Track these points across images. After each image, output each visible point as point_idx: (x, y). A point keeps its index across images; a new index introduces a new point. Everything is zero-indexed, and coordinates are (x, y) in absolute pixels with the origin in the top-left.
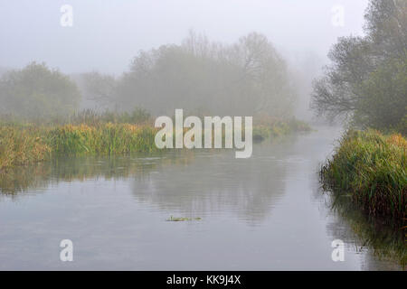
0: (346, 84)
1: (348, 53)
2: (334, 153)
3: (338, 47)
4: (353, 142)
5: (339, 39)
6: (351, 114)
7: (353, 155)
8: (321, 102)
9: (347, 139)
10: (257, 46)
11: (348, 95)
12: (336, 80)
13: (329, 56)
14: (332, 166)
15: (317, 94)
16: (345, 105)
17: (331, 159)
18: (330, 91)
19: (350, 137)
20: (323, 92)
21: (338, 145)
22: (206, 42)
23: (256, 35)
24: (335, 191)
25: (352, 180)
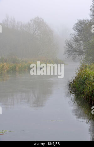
0: (81, 42)
1: (82, 27)
2: (76, 75)
3: (77, 24)
4: (84, 70)
5: (78, 20)
6: (84, 56)
7: (85, 77)
8: (69, 51)
9: (82, 69)
10: (39, 24)
11: (82, 48)
12: (76, 40)
13: (73, 29)
14: (74, 82)
15: (67, 47)
16: (81, 52)
17: (74, 78)
18: (74, 46)
19: (83, 68)
20: (70, 46)
21: (77, 71)
22: (14, 21)
23: (38, 19)
24: (76, 93)
25: (84, 88)
